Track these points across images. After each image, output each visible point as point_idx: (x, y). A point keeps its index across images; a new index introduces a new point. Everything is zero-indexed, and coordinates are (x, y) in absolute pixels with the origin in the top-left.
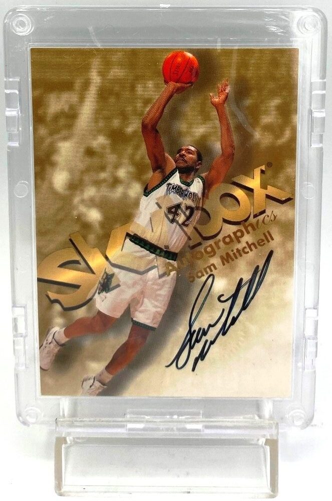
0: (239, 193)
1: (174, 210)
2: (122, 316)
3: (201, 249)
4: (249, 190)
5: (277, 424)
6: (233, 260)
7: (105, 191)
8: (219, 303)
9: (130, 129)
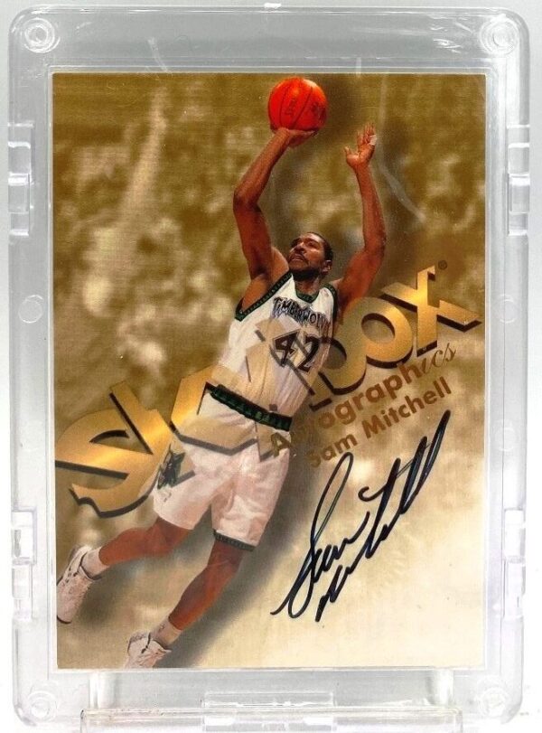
0: (393, 313)
1: (285, 344)
2: (198, 526)
3: (332, 410)
4: (410, 309)
5: (460, 713)
6: (383, 428)
7: (170, 312)
8: (362, 503)
9: (213, 207)
